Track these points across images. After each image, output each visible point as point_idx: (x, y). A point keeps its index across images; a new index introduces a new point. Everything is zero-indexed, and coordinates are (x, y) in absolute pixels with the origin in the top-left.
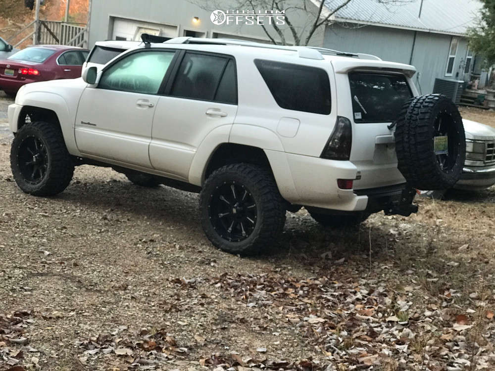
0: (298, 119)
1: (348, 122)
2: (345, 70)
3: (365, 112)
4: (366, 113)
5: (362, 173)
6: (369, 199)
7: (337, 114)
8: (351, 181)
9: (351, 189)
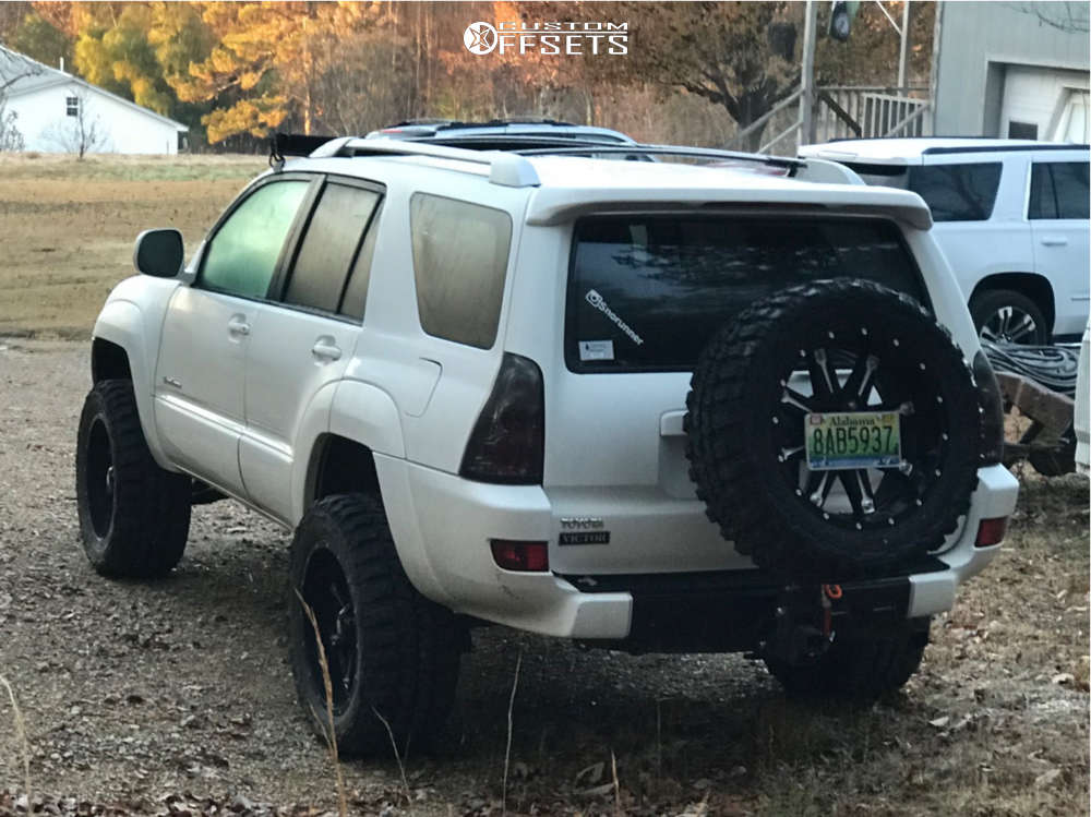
0: (438, 364)
1: (532, 373)
2: (546, 216)
3: (636, 338)
4: (640, 341)
5: (605, 524)
6: (636, 605)
7: (504, 347)
8: (542, 546)
9: (547, 570)
